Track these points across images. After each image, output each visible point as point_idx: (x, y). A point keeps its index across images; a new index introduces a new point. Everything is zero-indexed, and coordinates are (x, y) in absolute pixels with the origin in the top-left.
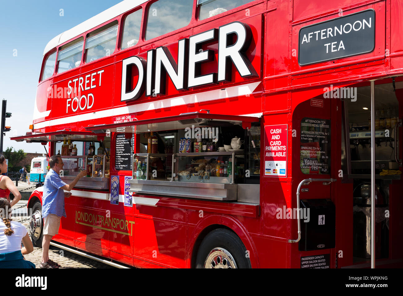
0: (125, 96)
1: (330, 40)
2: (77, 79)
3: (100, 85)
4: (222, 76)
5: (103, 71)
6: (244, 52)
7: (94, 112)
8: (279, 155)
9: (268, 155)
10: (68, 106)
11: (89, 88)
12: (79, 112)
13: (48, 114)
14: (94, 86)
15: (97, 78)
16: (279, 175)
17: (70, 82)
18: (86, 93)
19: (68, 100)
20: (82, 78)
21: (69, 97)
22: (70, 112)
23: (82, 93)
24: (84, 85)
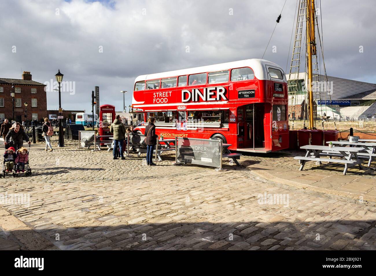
0: (183, 100)
1: (245, 94)
2: (159, 93)
3: (170, 96)
4: (218, 99)
5: (171, 92)
6: (224, 94)
7: (168, 104)
8: (234, 117)
9: (230, 117)
10: (154, 101)
11: (165, 96)
12: (160, 103)
13: (143, 102)
14: (168, 96)
15: (169, 94)
16: (233, 121)
17: (155, 93)
18: (164, 98)
19: (154, 99)
20: (161, 93)
21: (155, 98)
22: (156, 103)
23: (161, 98)
24: (162, 95)
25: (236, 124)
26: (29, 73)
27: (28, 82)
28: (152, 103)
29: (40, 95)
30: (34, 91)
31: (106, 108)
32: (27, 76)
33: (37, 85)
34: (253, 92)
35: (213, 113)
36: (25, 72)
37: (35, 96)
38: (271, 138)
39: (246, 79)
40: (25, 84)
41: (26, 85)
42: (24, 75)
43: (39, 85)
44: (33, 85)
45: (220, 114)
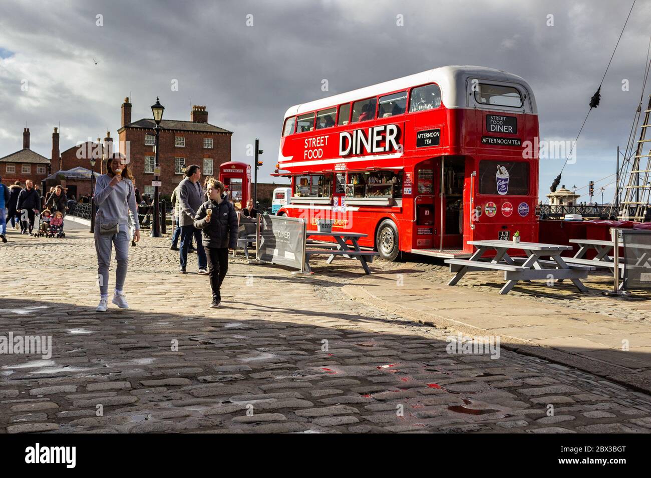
0: (341, 153)
1: (427, 138)
2: (311, 139)
3: (326, 145)
4: (387, 149)
5: (328, 136)
6: (397, 139)
7: (323, 160)
8: (409, 185)
9: (405, 185)
10: (305, 154)
11: (319, 145)
12: (313, 159)
13: (290, 158)
14: (323, 145)
15: (324, 139)
16: (409, 193)
17: (307, 140)
18: (318, 148)
19: (306, 151)
20: (314, 139)
21: (306, 149)
22: (307, 159)
23: (315, 148)
24: (316, 143)
25: (412, 199)
26: (204, 108)
27: (200, 126)
28: (302, 160)
29: (220, 152)
30: (208, 144)
31: (231, 168)
32: (200, 115)
33: (215, 132)
34: (438, 134)
35: (384, 177)
36: (195, 107)
37: (210, 154)
38: (472, 229)
39: (430, 107)
40: (193, 129)
41: (196, 131)
42: (195, 114)
43: (218, 133)
44: (207, 132)
45: (394, 180)
